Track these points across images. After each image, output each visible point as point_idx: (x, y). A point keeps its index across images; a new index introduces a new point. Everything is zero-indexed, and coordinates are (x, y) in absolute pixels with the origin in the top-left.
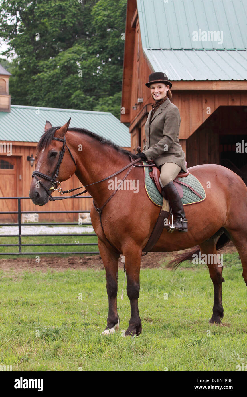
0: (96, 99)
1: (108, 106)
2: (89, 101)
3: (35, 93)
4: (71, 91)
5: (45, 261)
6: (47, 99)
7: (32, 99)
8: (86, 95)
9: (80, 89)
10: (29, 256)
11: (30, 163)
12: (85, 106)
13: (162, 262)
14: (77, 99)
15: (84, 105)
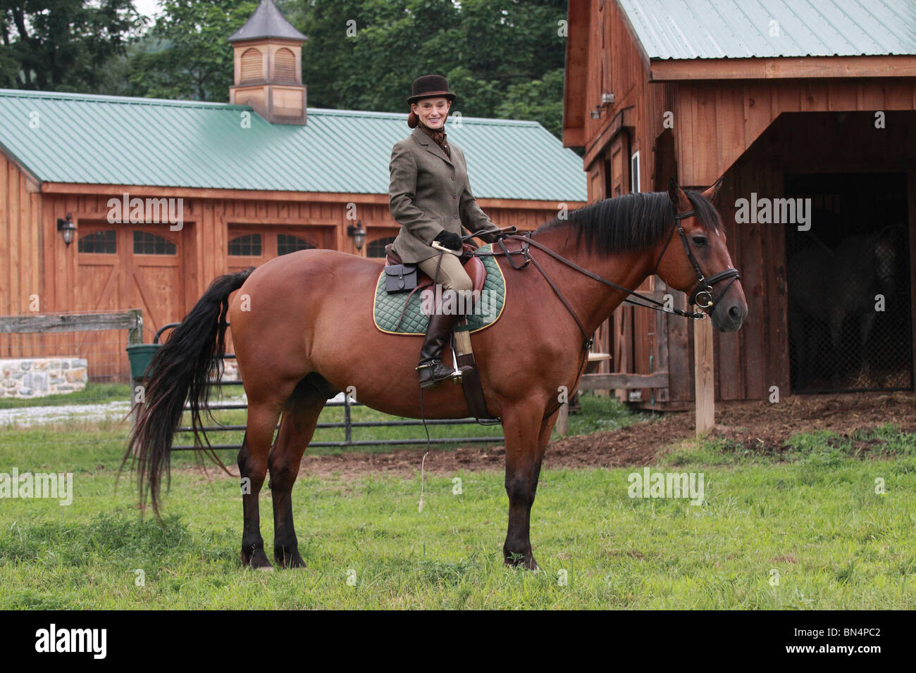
0: (500, 87)
1: (529, 104)
2: (484, 93)
3: (354, 74)
4: (440, 69)
5: (403, 459)
6: (383, 88)
7: (348, 89)
8: (478, 79)
9: (462, 63)
10: (368, 449)
11: (354, 242)
12: (476, 104)
13: (662, 455)
14: (457, 87)
15: (473, 100)
